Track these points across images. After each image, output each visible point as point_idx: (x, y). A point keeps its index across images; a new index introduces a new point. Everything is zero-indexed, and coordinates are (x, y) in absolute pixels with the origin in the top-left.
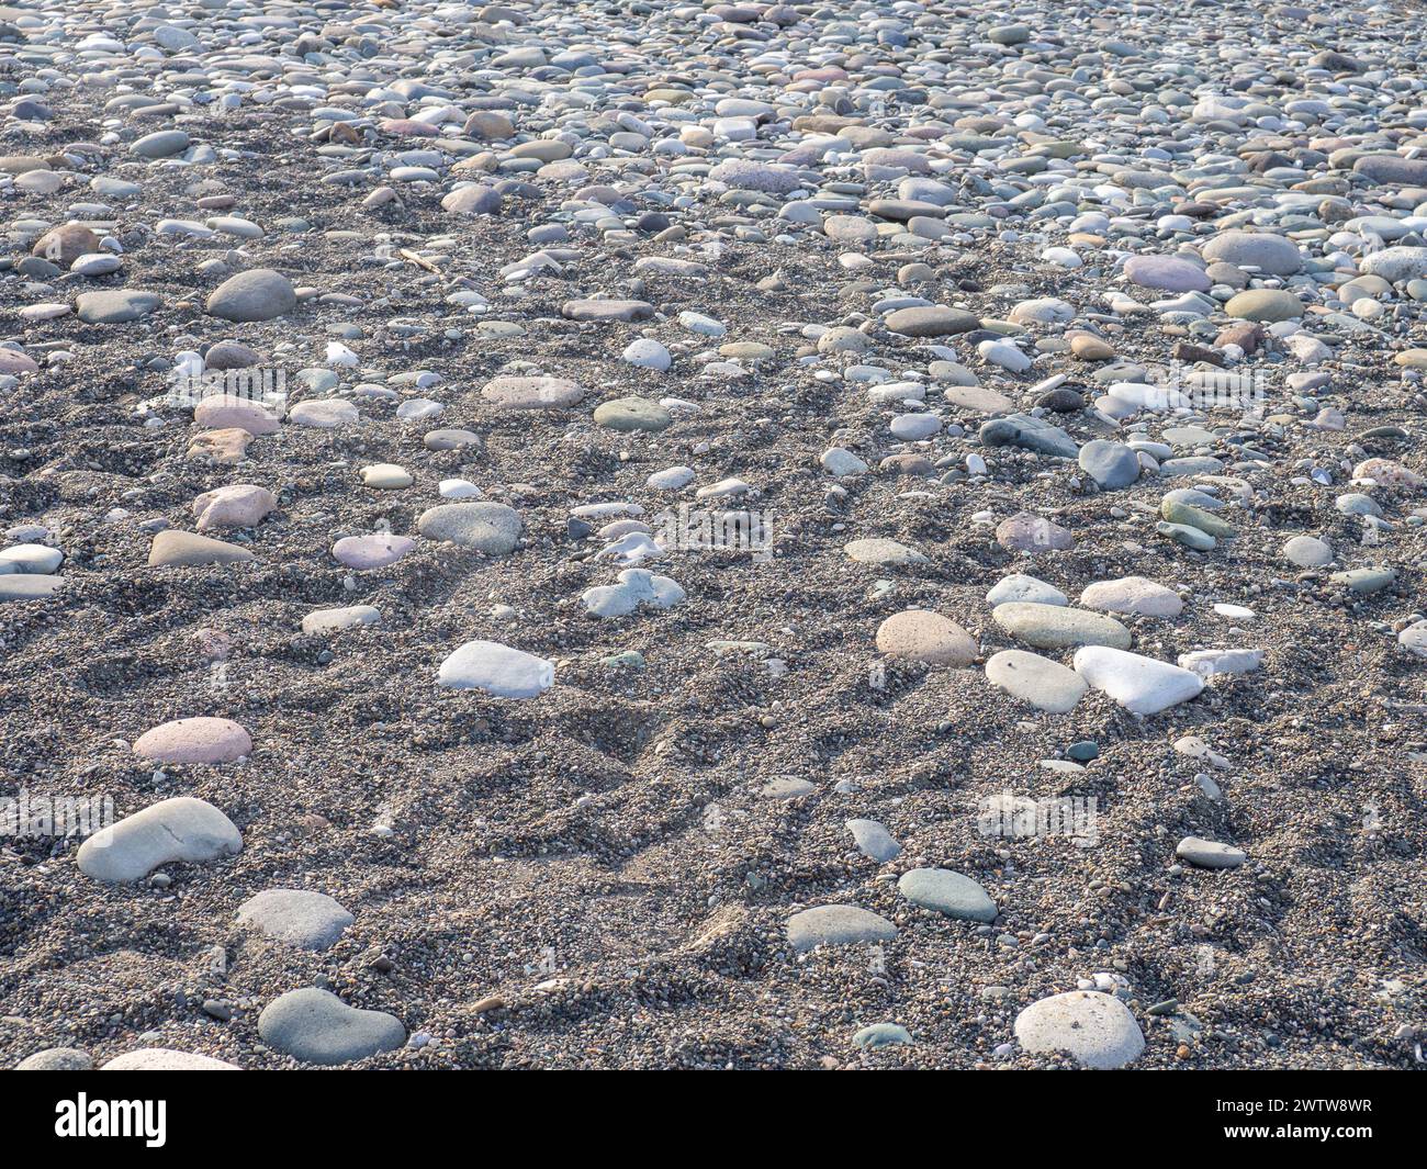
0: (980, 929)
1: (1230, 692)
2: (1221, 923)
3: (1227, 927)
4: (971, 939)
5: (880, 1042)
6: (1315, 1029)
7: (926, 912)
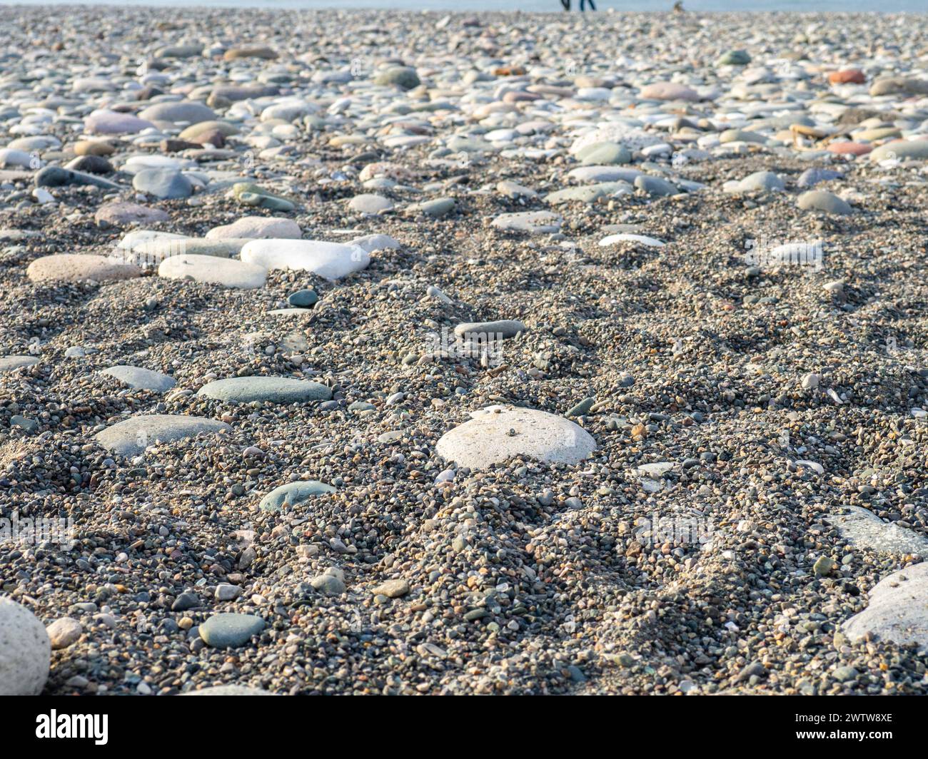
0: (324, 404)
1: (396, 258)
2: (553, 363)
3: (562, 364)
4: (319, 415)
5: (298, 499)
6: (726, 403)
7: (253, 403)
